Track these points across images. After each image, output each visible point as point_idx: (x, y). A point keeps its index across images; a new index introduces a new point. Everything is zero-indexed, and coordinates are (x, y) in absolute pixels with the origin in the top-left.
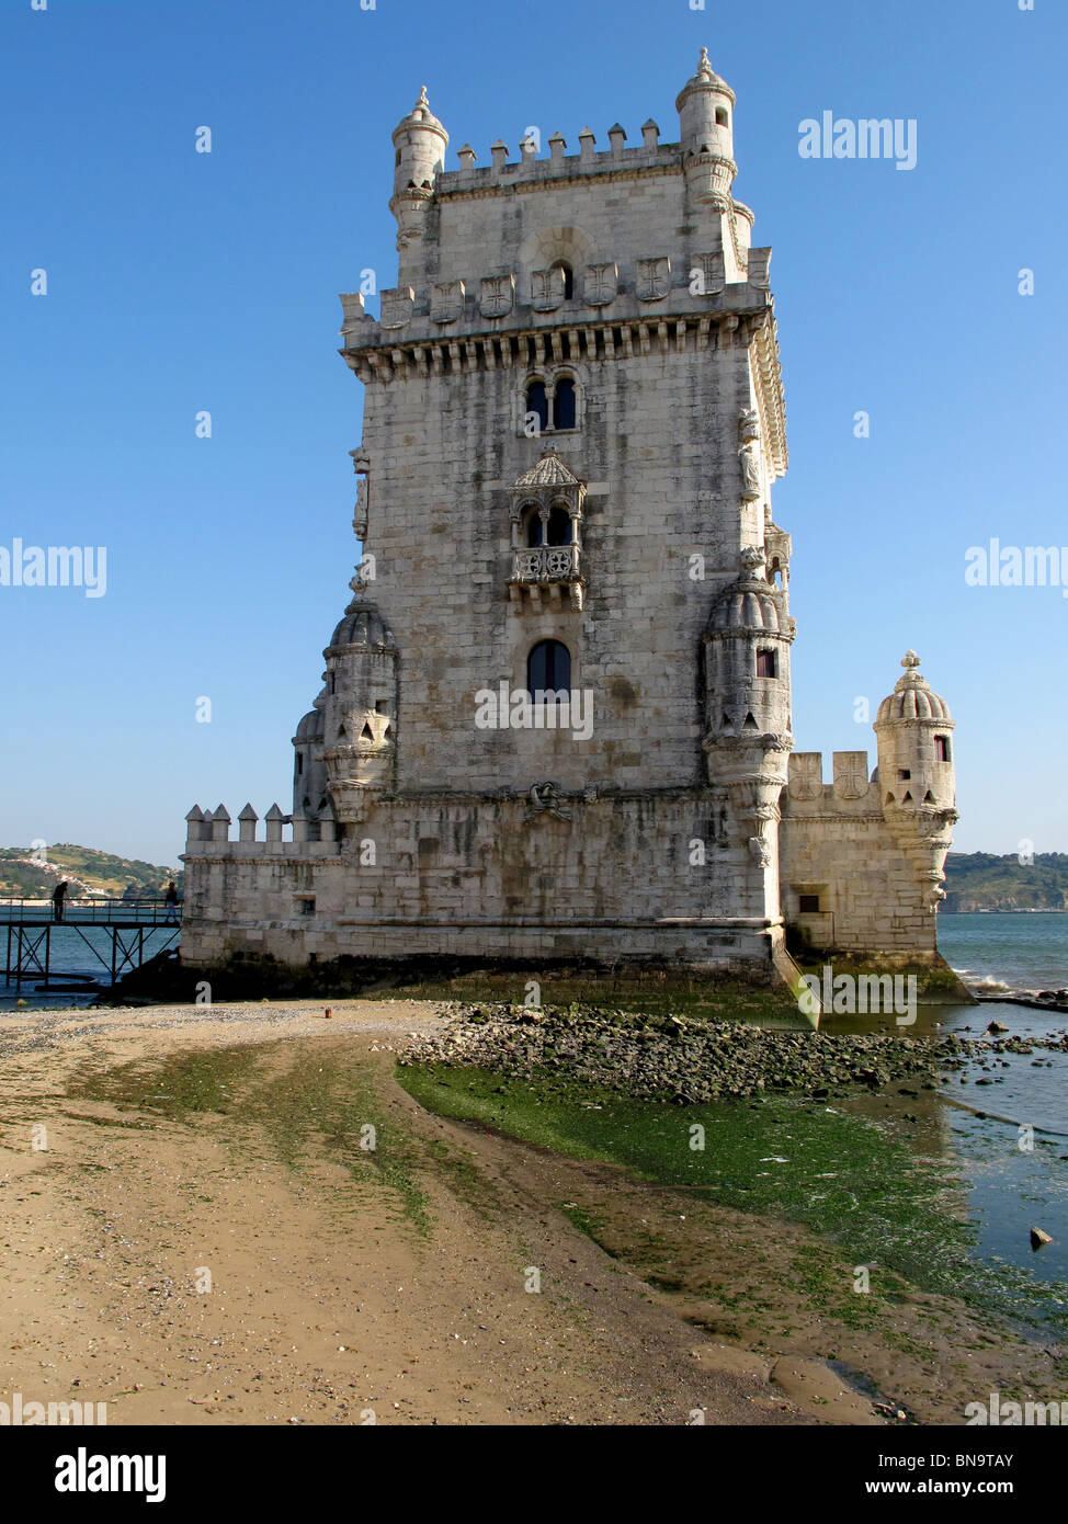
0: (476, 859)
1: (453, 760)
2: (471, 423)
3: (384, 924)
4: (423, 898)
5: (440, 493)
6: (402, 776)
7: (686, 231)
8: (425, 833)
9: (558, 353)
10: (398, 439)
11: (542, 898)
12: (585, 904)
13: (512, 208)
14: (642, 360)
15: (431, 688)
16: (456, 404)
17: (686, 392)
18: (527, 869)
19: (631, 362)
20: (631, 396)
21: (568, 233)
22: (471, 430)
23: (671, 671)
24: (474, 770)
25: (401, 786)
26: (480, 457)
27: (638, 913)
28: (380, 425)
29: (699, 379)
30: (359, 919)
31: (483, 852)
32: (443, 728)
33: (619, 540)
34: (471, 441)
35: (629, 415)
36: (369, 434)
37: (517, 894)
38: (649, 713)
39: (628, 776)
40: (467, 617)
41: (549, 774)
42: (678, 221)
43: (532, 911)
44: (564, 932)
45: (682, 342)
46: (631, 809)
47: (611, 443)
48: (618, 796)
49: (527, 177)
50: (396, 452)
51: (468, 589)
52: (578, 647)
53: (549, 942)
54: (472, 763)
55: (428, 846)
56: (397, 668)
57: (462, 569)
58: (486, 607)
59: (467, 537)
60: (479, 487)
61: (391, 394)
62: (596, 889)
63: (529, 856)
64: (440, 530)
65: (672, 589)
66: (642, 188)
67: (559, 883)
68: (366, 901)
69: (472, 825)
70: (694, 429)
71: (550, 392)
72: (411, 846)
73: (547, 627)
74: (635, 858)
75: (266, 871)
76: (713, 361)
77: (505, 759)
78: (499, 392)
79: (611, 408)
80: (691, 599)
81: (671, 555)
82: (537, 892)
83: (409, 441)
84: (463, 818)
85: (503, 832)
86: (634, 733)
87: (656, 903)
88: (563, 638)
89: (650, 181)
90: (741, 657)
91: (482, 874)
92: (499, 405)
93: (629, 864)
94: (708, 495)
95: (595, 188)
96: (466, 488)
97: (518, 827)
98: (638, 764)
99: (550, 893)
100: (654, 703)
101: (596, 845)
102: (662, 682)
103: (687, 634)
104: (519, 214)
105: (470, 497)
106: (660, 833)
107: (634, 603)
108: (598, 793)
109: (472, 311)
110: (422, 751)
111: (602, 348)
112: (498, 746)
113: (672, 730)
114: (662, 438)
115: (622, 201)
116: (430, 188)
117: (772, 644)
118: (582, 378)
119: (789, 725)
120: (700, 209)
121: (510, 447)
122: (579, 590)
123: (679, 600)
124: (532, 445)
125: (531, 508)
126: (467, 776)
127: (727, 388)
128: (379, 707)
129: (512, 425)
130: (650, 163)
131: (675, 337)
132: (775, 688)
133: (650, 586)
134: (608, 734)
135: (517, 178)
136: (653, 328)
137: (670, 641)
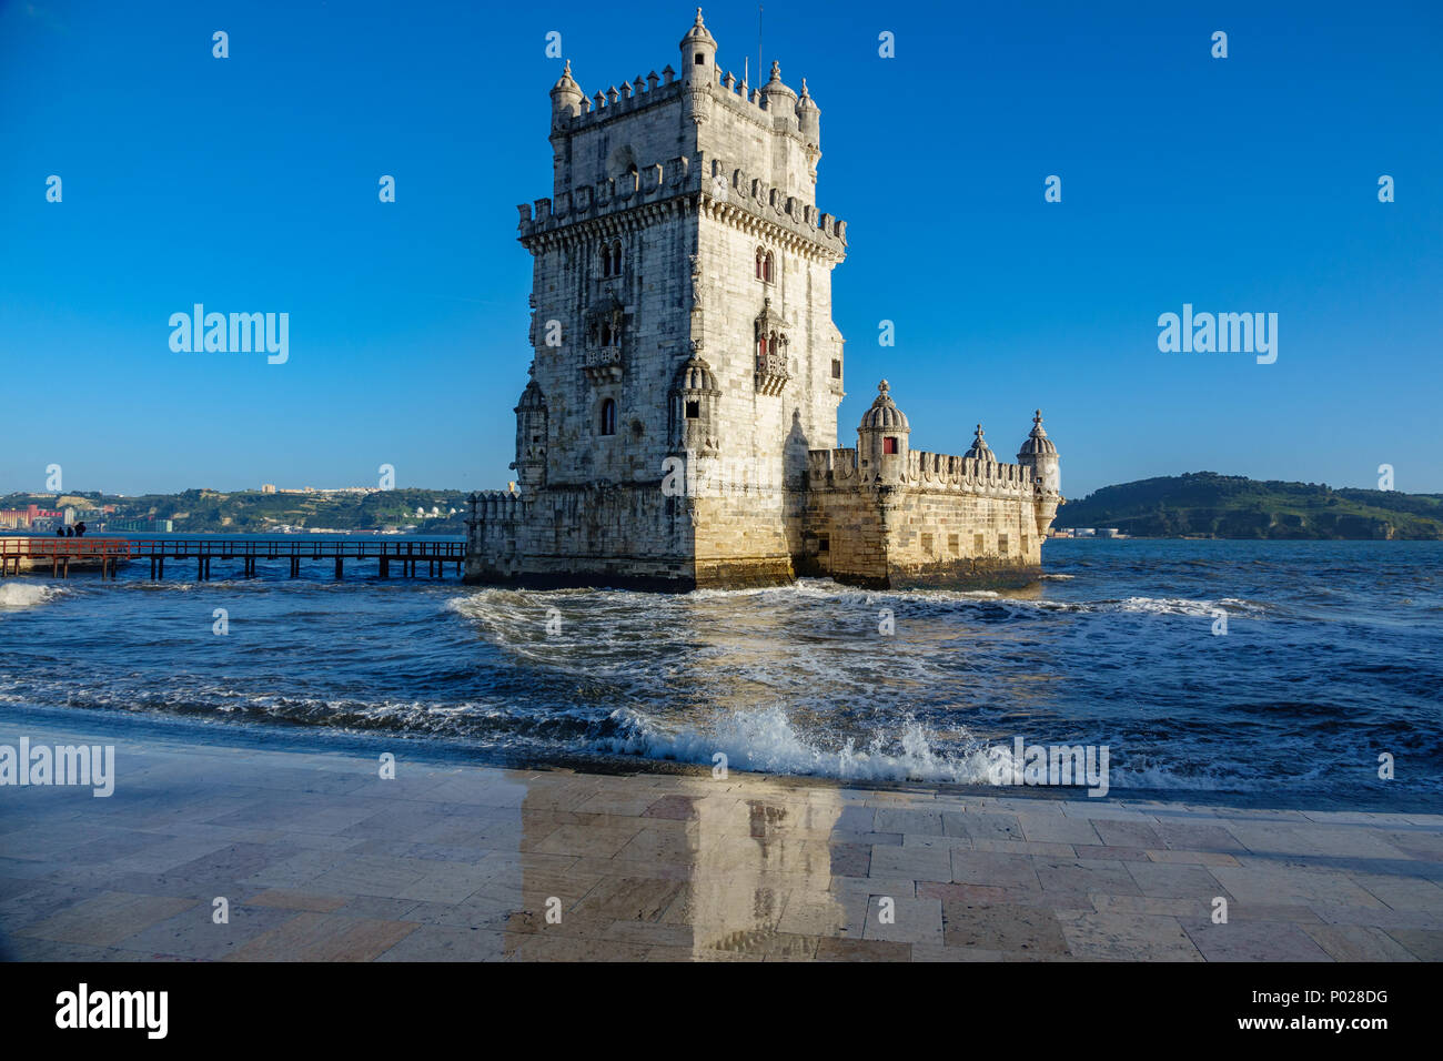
0: (577, 521)
1: (568, 467)
2: (577, 275)
3: (539, 556)
4: (556, 542)
6: (549, 476)
7: (681, 139)
8: (557, 508)
9: (612, 231)
10: (547, 287)
11: (603, 542)
12: (619, 546)
13: (602, 136)
14: (651, 228)
15: (560, 428)
16: (571, 265)
17: (669, 247)
18: (597, 527)
19: (645, 231)
20: (646, 252)
21: (628, 150)
22: (577, 280)
23: (658, 414)
24: (577, 473)
25: (548, 482)
26: (580, 295)
27: (642, 551)
28: (541, 279)
29: (676, 238)
30: (530, 553)
31: (580, 518)
32: (564, 449)
33: (638, 340)
34: (577, 288)
35: (647, 264)
36: (536, 287)
37: (593, 540)
38: (648, 439)
39: (640, 475)
40: (574, 388)
41: (606, 474)
42: (677, 134)
43: (599, 549)
44: (611, 561)
45: (667, 216)
46: (639, 493)
47: (636, 281)
48: (634, 486)
49: (610, 115)
50: (547, 295)
51: (575, 372)
52: (619, 403)
53: (604, 567)
54: (576, 469)
55: (559, 514)
56: (546, 418)
57: (573, 361)
58: (581, 382)
59: (575, 343)
60: (579, 313)
61: (544, 261)
62: (625, 538)
63: (598, 520)
65: (660, 367)
66: (661, 114)
67: (610, 534)
68: (534, 543)
69: (576, 502)
70: (672, 271)
71: (611, 253)
72: (550, 514)
73: (607, 391)
74: (641, 521)
75: (497, 528)
76: (683, 226)
77: (588, 466)
78: (588, 256)
79: (636, 260)
80: (668, 372)
81: (660, 347)
82: (601, 539)
83: (552, 288)
84: (572, 499)
85: (587, 505)
86: (642, 450)
87: (649, 546)
88: (613, 397)
89: (665, 108)
90: (678, 407)
91: (579, 529)
92: (588, 263)
93: (638, 524)
94: (677, 310)
95: (640, 117)
96: (574, 314)
97: (593, 503)
98: (643, 468)
99: (606, 540)
100: (651, 433)
101: (626, 513)
102: (654, 421)
103: (665, 393)
104: (606, 140)
105: (576, 319)
106: (652, 507)
107: (642, 376)
108: (625, 484)
109: (573, 210)
110: (556, 463)
111: (630, 223)
112: (586, 460)
113: (658, 448)
114: (658, 277)
115: (652, 125)
116: (566, 129)
117: (694, 398)
118: (624, 243)
119: (708, 443)
120: (688, 123)
121: (593, 289)
122: (615, 371)
123: (663, 373)
124: (603, 285)
125: (595, 325)
126: (573, 476)
127: (688, 242)
128: (536, 439)
129: (595, 275)
130: (665, 96)
131: (662, 214)
132: (697, 423)
133: (650, 366)
134: (630, 452)
135: (605, 116)
136: (650, 210)
137: (660, 398)
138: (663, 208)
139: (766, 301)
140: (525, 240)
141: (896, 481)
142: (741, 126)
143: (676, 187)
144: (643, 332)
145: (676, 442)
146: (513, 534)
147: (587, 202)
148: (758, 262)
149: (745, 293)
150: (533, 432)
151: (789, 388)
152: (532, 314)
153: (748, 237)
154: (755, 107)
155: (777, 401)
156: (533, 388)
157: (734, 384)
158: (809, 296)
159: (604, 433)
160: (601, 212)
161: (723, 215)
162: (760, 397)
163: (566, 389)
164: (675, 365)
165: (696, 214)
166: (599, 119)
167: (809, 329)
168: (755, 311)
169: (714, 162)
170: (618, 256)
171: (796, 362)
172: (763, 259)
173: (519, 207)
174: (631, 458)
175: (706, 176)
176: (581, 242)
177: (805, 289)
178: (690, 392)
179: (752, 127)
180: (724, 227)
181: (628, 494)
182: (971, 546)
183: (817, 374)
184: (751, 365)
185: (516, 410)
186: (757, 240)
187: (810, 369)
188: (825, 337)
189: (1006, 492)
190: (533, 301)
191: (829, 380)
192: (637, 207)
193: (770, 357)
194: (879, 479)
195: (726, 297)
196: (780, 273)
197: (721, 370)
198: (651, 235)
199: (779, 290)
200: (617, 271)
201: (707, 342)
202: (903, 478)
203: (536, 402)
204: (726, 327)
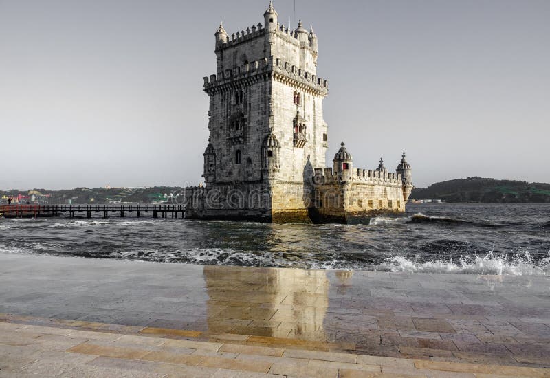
1: (223, 176)
2: (226, 103)
3: (213, 209)
5: (221, 120)
6: (216, 179)
7: (265, 51)
9: (239, 86)
10: (215, 108)
11: (237, 204)
13: (235, 50)
14: (254, 85)
15: (220, 161)
16: (224, 99)
17: (261, 92)
19: (252, 87)
20: (252, 94)
21: (245, 55)
22: (226, 105)
23: (257, 155)
24: (227, 178)
25: (216, 182)
26: (227, 111)
27: (252, 207)
28: (212, 105)
29: (263, 89)
30: (210, 208)
32: (222, 169)
33: (249, 127)
34: (226, 108)
35: (252, 99)
36: (210, 108)
38: (254, 165)
39: (250, 178)
40: (226, 146)
41: (238, 178)
42: (263, 49)
44: (240, 211)
45: (260, 81)
46: (251, 185)
47: (248, 105)
48: (248, 182)
49: (238, 43)
50: (215, 111)
51: (226, 140)
52: (243, 151)
53: (238, 213)
54: (226, 176)
56: (215, 157)
57: (225, 136)
58: (228, 144)
59: (225, 129)
60: (227, 118)
61: (214, 98)
64: (221, 128)
65: (258, 138)
66: (257, 42)
69: (227, 189)
70: (262, 101)
71: (239, 95)
73: (238, 147)
75: (197, 199)
76: (266, 84)
77: (231, 175)
78: (230, 96)
79: (248, 97)
80: (261, 139)
81: (257, 130)
83: (217, 109)
84: (225, 188)
85: (231, 190)
86: (251, 170)
87: (254, 205)
88: (240, 149)
89: (258, 39)
90: (264, 153)
92: (230, 99)
94: (264, 116)
95: (249, 43)
96: (225, 118)
98: (252, 176)
100: (254, 163)
102: (256, 158)
103: (260, 148)
104: (236, 52)
105: (226, 120)
106: (255, 191)
107: (251, 141)
108: (245, 182)
109: (224, 79)
110: (219, 174)
111: (246, 84)
112: (230, 173)
113: (257, 168)
114: (256, 104)
115: (254, 46)
116: (221, 48)
117: (271, 149)
118: (243, 91)
119: (276, 166)
120: (267, 45)
121: (232, 109)
122: (241, 139)
123: (259, 140)
124: (236, 107)
125: (233, 122)
126: (225, 179)
127: (268, 90)
128: (211, 165)
129: (233, 103)
130: (259, 34)
131: (258, 80)
132: (272, 159)
133: (254, 137)
134: (247, 170)
135: (236, 43)
136: (253, 78)
137: (257, 149)
138: (258, 78)
139: (298, 112)
140: (206, 91)
141: (348, 180)
142: (287, 45)
143: (263, 69)
144: (251, 125)
145: (264, 166)
146: (203, 201)
147: (230, 75)
148: (294, 97)
149: (289, 108)
150: (210, 163)
151: (307, 145)
152: (210, 119)
153: (291, 88)
154: (293, 38)
155: (302, 150)
156: (210, 146)
157: (286, 144)
158: (314, 109)
159: (237, 163)
160: (235, 79)
161: (281, 79)
162: (296, 148)
163: (223, 147)
164: (263, 137)
165: (271, 79)
166: (234, 44)
167: (314, 122)
168: (293, 116)
169: (277, 60)
170: (241, 96)
171: (309, 135)
172: (296, 96)
173: (204, 78)
174: (247, 172)
175: (274, 65)
176: (227, 91)
177: (313, 107)
178: (269, 147)
179: (292, 46)
180: (281, 84)
181: (246, 186)
182: (378, 205)
183: (317, 140)
184: (292, 136)
185: (204, 155)
186: (294, 89)
187: (315, 137)
188: (320, 125)
189: (391, 184)
190: (210, 114)
191: (322, 142)
192: (248, 77)
193: (299, 134)
194: (341, 179)
195: (282, 110)
196: (303, 101)
197: (280, 138)
198: (254, 88)
199: (303, 108)
200: (241, 101)
201: (275, 128)
202: (350, 178)
203: (211, 151)
204: (282, 122)
